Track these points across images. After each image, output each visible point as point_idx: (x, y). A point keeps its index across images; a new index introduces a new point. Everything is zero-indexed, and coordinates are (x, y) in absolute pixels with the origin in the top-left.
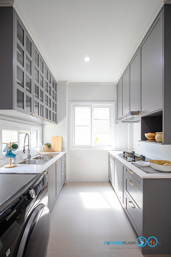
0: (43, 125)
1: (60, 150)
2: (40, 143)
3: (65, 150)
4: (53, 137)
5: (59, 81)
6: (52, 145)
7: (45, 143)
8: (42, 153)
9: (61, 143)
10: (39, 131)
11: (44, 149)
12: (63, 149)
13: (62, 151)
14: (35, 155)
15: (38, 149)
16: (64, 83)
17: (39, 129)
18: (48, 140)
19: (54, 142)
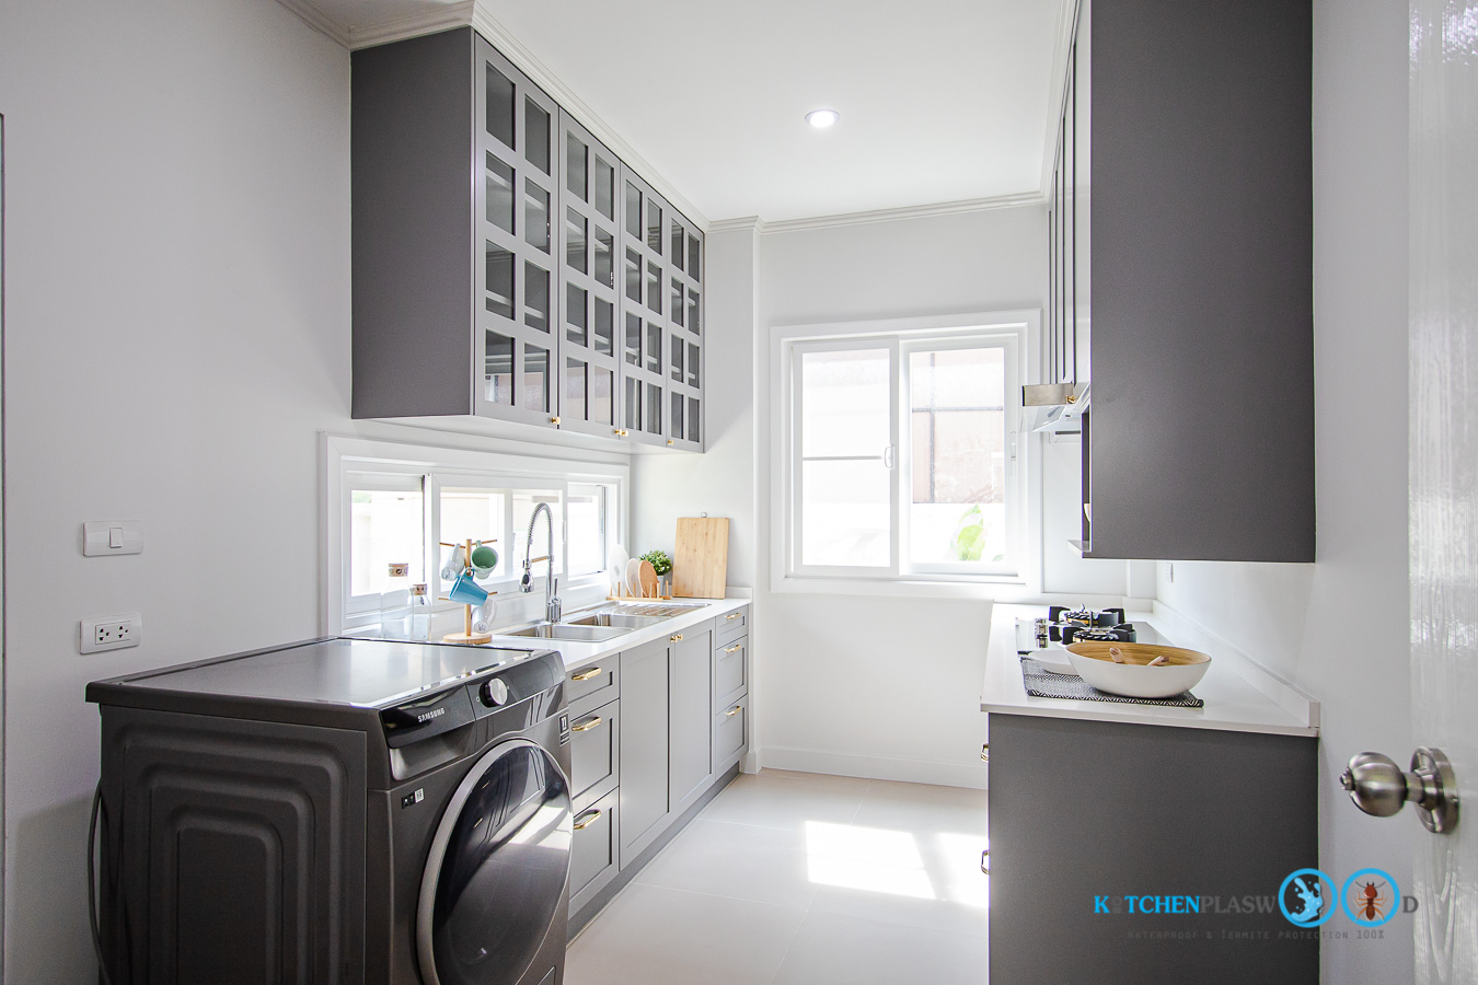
0: (633, 460)
1: (719, 588)
2: (617, 549)
3: (747, 591)
4: (681, 520)
5: (712, 224)
6: (676, 563)
7: (645, 549)
8: (622, 603)
9: (721, 554)
10: (612, 490)
11: (633, 579)
12: (731, 588)
13: (727, 596)
14: (587, 610)
15: (606, 583)
16: (740, 228)
17: (613, 478)
18: (660, 537)
19: (687, 548)
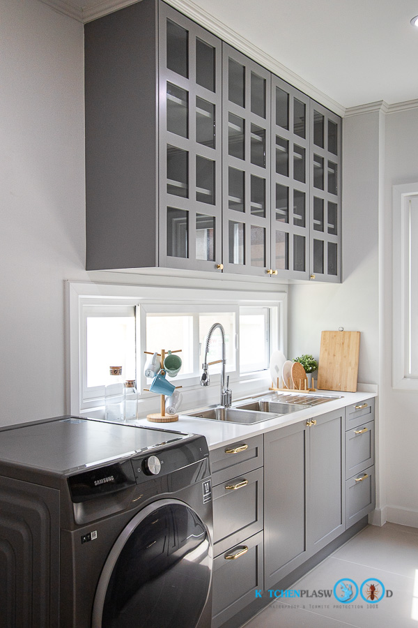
0: (290, 289)
1: (352, 384)
2: (278, 352)
3: (374, 387)
4: (324, 333)
5: (348, 110)
6: (320, 364)
7: (298, 354)
8: (279, 393)
9: (353, 359)
10: (274, 310)
11: (288, 376)
12: (361, 384)
13: (358, 390)
14: (253, 398)
15: (268, 378)
17: (276, 303)
18: (309, 345)
19: (329, 354)
